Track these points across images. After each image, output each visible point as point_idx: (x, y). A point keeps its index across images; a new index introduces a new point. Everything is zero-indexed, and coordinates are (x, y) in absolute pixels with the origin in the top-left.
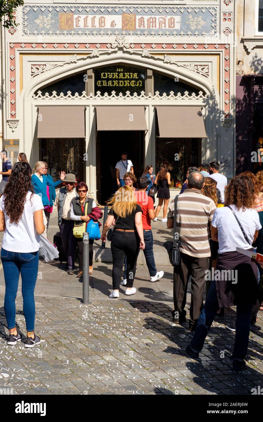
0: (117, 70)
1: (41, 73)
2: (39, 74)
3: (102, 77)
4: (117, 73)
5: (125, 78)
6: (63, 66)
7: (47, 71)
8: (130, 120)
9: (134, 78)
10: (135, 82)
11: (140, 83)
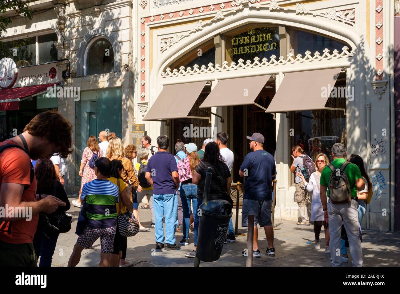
0: (249, 33)
1: (169, 47)
2: (167, 49)
3: (233, 44)
4: (248, 37)
5: (258, 41)
6: (189, 36)
7: (174, 44)
8: (245, 95)
9: (267, 40)
10: (268, 45)
11: (274, 45)
